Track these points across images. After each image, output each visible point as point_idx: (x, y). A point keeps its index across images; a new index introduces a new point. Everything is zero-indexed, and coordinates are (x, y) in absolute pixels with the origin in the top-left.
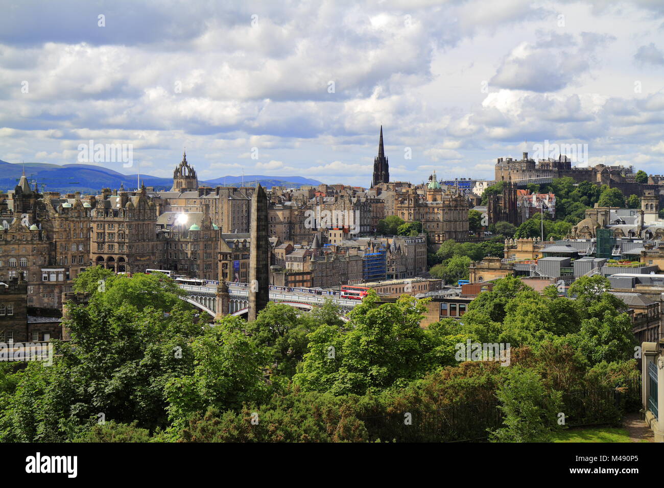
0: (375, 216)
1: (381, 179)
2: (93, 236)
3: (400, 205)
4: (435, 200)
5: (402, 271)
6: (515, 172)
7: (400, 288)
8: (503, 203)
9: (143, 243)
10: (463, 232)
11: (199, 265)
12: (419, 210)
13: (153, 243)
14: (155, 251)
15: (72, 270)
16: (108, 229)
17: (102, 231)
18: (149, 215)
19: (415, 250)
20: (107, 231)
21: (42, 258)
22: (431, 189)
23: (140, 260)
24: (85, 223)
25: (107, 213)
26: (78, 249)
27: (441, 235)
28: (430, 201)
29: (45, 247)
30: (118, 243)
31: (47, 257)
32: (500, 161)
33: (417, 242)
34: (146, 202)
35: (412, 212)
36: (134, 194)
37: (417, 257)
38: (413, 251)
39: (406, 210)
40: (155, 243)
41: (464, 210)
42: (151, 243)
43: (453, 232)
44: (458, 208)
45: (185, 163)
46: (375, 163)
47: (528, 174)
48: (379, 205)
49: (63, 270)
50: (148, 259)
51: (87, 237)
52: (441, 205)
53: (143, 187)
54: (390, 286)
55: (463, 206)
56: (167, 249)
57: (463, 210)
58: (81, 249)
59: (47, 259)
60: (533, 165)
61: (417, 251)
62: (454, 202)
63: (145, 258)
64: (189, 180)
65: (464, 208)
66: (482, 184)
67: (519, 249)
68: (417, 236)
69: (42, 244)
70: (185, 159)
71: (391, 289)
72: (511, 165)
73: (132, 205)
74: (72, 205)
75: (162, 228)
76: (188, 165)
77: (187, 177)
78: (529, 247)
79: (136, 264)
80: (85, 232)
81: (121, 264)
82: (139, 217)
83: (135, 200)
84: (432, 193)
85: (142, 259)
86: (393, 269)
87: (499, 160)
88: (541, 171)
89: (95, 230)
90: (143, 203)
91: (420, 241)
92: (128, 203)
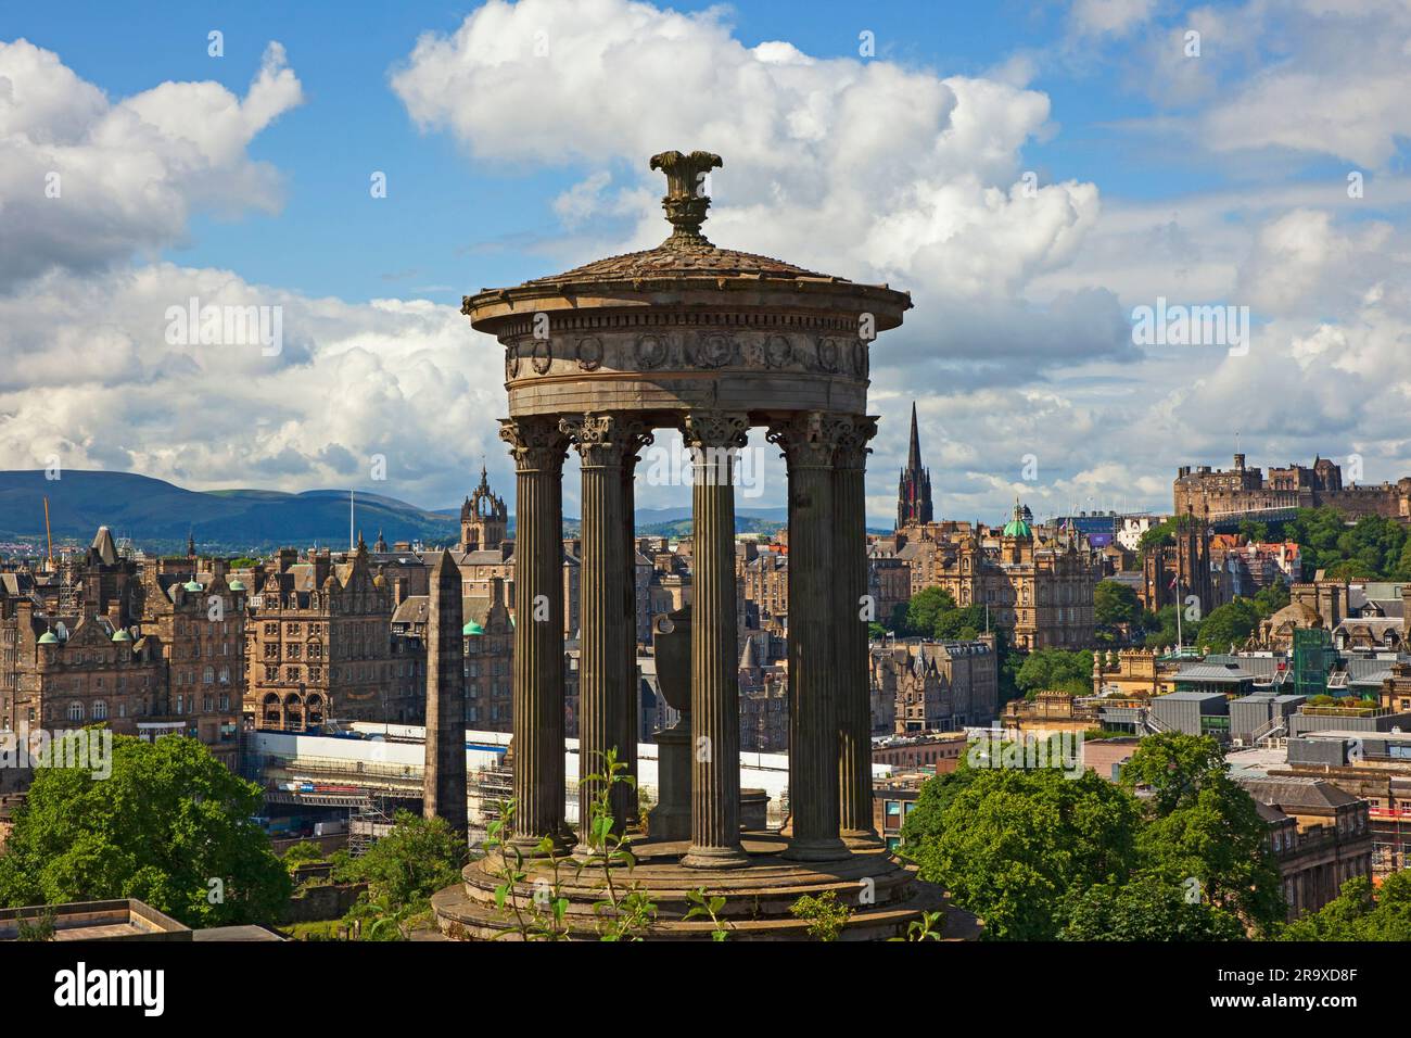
0: (890, 595)
1: (916, 516)
2: (254, 650)
3: (942, 572)
4: (1017, 560)
5: (942, 714)
6: (1217, 496)
7: (927, 754)
8: (1178, 564)
9: (362, 663)
10: (1081, 628)
11: (481, 708)
12: (983, 582)
13: (382, 662)
14: (388, 680)
15: (204, 725)
16: (288, 635)
17: (277, 639)
18: (375, 604)
19: (970, 671)
20: (285, 639)
21: (139, 700)
22: (1010, 536)
23: (355, 700)
24: (234, 623)
25: (286, 601)
26: (217, 678)
27: (1030, 637)
28: (1006, 562)
29: (145, 677)
30: (308, 664)
31: (150, 697)
32: (1184, 471)
33: (973, 652)
34: (368, 577)
35: (969, 586)
36: (344, 560)
37: (974, 685)
38: (966, 672)
39: (956, 582)
40: (389, 662)
41: (1084, 581)
42: (379, 664)
43: (1059, 628)
44: (1071, 578)
45: (484, 490)
46: (901, 483)
47: (1243, 499)
48: (898, 572)
49: (183, 724)
50: (373, 697)
51: (237, 654)
52: (1031, 572)
53: (362, 543)
54: (903, 750)
55: (1080, 574)
56: (415, 674)
57: (1081, 581)
58: (223, 679)
59: (151, 702)
60: (1257, 481)
61: (974, 670)
62: (1059, 565)
63: (365, 697)
64: (492, 525)
65: (1082, 578)
66: (1138, 523)
67: (1125, 672)
68: (975, 638)
69: (139, 669)
70: (484, 481)
71: (907, 756)
72: (1207, 481)
73: (338, 582)
74: (205, 586)
75: (405, 630)
76: (491, 492)
77: (489, 520)
78: (1146, 669)
79: (345, 708)
80: (233, 642)
81: (313, 708)
82: (352, 607)
83: (345, 572)
84: (1013, 545)
85: (359, 698)
86: (921, 710)
87: (1181, 471)
88: (1274, 495)
89: (261, 636)
90: (361, 578)
91: (980, 649)
92: (330, 578)
